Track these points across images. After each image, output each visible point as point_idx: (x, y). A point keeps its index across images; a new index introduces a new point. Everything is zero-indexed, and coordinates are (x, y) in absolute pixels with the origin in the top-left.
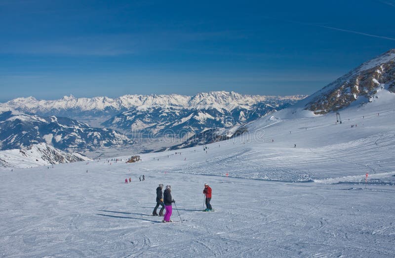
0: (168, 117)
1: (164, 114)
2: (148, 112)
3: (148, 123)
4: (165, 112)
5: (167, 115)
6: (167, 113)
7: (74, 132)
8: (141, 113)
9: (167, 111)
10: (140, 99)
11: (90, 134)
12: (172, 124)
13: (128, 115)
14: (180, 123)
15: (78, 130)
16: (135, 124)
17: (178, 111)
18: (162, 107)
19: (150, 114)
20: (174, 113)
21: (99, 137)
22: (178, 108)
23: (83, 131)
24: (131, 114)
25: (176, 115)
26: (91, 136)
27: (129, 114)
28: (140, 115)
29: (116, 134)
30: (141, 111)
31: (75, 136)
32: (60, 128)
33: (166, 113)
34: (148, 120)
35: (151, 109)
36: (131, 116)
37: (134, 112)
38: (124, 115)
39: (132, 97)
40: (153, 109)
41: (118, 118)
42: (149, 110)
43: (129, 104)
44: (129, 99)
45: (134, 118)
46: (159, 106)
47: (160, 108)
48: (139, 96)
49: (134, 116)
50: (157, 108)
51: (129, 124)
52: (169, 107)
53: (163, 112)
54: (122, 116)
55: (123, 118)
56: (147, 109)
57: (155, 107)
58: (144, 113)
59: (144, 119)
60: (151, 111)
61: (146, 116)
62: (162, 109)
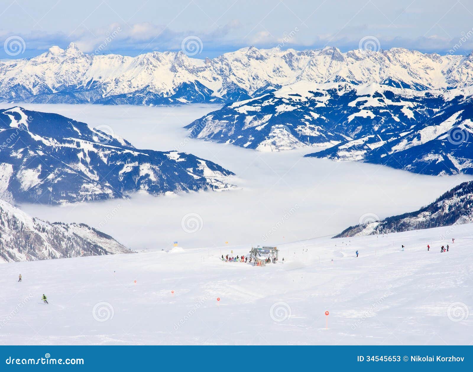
0: (376, 121)
1: (364, 114)
2: (313, 103)
3: (313, 140)
4: (367, 105)
5: (373, 116)
6: (375, 110)
7: (75, 160)
8: (290, 108)
9: (374, 102)
10: (290, 63)
11: (128, 168)
12: (388, 147)
13: (250, 113)
14: (415, 142)
15: (91, 154)
16: (268, 141)
17: (411, 105)
18: (360, 90)
19: (319, 111)
20: (397, 110)
21: (153, 178)
22: (410, 93)
23: (105, 160)
25: (403, 117)
26: (128, 176)
27: (252, 109)
28: (287, 114)
29: (208, 173)
30: (291, 102)
31: (81, 172)
32: (35, 145)
33: (371, 108)
34: (313, 129)
35: (321, 95)
36: (258, 116)
37: (268, 104)
38: (236, 113)
39: (262, 56)
40: (329, 97)
41: (217, 121)
42: (317, 98)
43: (254, 79)
44: (253, 62)
45: (267, 124)
46: (348, 87)
47: (353, 92)
48: (285, 53)
49: (268, 116)
50: (341, 93)
51: (251, 141)
52: (381, 92)
53: (361, 107)
54: (230, 115)
55: (233, 120)
56: (310, 96)
57: (337, 88)
58: (299, 106)
59: (300, 128)
60: (322, 102)
61: (307, 117)
62: (360, 96)
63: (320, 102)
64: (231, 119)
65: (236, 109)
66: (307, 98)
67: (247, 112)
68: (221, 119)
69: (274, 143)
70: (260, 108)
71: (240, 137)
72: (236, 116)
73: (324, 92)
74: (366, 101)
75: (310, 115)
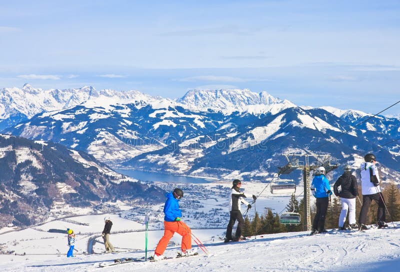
0: (179, 129)
1: (166, 123)
3: (135, 143)
4: (165, 116)
5: (175, 125)
6: (176, 120)
9: (169, 114)
10: (56, 97)
13: (67, 120)
14: (250, 142)
20: (191, 121)
24: (72, 116)
25: (197, 126)
27: (66, 117)
28: (101, 120)
33: (171, 119)
34: (131, 133)
35: (122, 108)
36: (75, 122)
37: (80, 113)
38: (52, 120)
39: (34, 91)
40: (129, 110)
41: (35, 127)
42: (119, 111)
43: (31, 107)
44: (27, 95)
45: (87, 128)
46: (143, 102)
47: (149, 106)
48: (53, 90)
49: (83, 122)
50: (139, 107)
51: (77, 143)
52: (172, 106)
53: (162, 118)
54: (47, 122)
55: (51, 126)
56: (112, 109)
57: (135, 103)
58: (112, 115)
59: (120, 132)
60: (125, 114)
61: (122, 123)
62: (157, 110)
63: (123, 113)
64: (49, 125)
65: (52, 117)
66: (109, 110)
67: (63, 119)
68: (38, 125)
69: (104, 143)
70: (74, 116)
71: (62, 140)
72: (53, 123)
73: (124, 106)
74: (165, 113)
75: (124, 122)
